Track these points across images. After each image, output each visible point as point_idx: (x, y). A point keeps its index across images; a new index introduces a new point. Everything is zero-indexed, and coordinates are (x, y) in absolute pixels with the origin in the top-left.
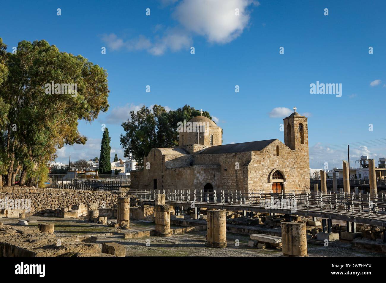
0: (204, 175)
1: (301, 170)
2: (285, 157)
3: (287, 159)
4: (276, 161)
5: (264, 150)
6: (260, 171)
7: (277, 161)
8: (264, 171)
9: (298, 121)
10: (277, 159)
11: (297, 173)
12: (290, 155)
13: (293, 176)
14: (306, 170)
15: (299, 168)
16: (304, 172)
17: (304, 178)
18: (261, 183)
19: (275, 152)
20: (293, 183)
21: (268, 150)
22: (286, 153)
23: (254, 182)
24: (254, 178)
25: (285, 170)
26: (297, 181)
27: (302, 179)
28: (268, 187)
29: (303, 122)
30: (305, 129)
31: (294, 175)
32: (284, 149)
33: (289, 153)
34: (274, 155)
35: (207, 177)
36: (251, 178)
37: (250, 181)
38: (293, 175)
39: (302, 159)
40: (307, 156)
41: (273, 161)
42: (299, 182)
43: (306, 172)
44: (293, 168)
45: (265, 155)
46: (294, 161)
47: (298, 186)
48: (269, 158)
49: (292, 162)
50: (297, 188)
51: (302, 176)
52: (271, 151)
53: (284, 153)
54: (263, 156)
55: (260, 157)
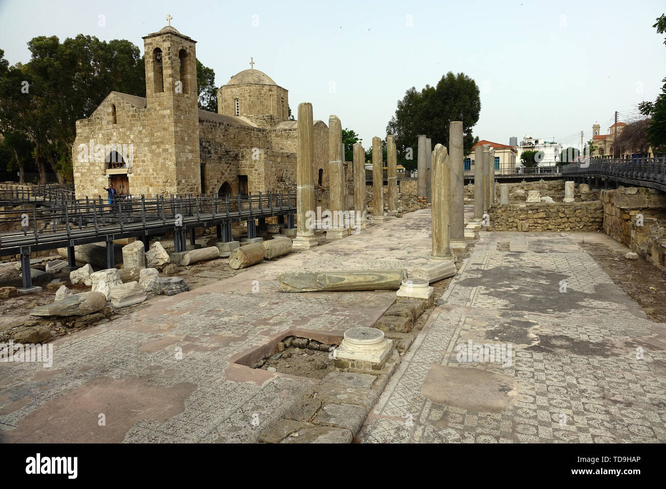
1: (159, 147)
2: (128, 125)
3: (130, 129)
4: (112, 135)
5: (92, 116)
7: (115, 134)
9: (152, 43)
10: (114, 131)
11: (149, 155)
12: (136, 120)
13: (143, 161)
14: (167, 146)
15: (153, 144)
16: (164, 150)
17: (164, 165)
18: (92, 176)
19: (111, 118)
20: (143, 174)
21: (99, 114)
22: (128, 117)
24: (81, 167)
26: (151, 171)
27: (159, 166)
28: (102, 183)
29: (161, 44)
30: (165, 59)
31: (145, 159)
32: (124, 109)
33: (134, 116)
34: (108, 123)
36: (77, 167)
37: (76, 172)
38: (143, 158)
39: (161, 124)
40: (169, 117)
41: (107, 135)
42: (155, 173)
43: (167, 150)
44: (142, 144)
45: (96, 125)
46: (144, 131)
47: (153, 180)
48: (100, 129)
49: (140, 132)
50: (151, 185)
51: (161, 161)
52: (103, 117)
53: (126, 118)
54: (92, 127)
55: (88, 130)
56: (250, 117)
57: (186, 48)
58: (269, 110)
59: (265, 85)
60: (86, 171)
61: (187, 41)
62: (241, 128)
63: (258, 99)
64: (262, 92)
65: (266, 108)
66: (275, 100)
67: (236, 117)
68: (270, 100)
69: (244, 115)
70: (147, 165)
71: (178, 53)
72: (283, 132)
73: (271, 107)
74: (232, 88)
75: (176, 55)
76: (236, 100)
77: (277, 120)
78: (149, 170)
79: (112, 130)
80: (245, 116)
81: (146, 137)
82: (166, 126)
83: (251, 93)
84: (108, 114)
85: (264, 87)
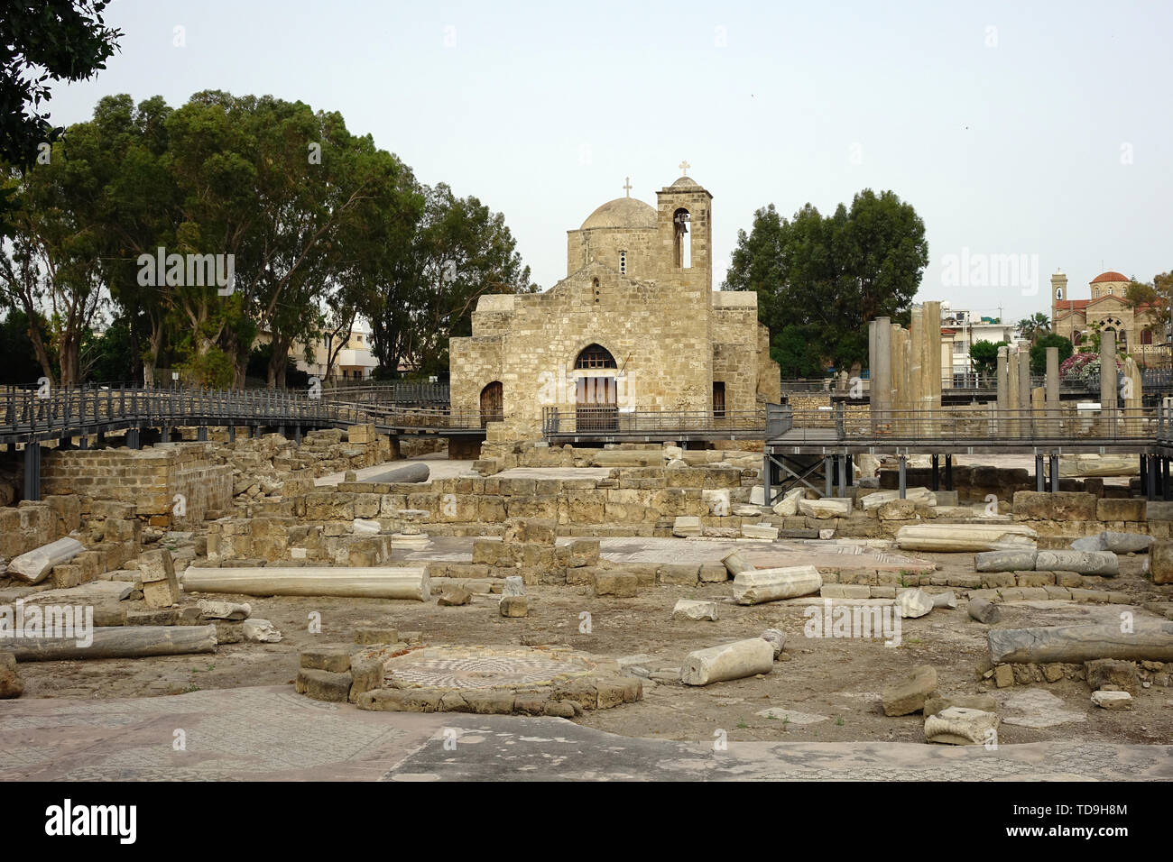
0: (481, 361)
1: (677, 341)
2: (622, 308)
3: (627, 314)
4: (589, 320)
5: (552, 292)
6: (538, 347)
7: (595, 319)
8: (552, 347)
9: (672, 202)
10: (595, 315)
11: (660, 352)
12: (638, 302)
13: (648, 360)
14: (693, 341)
15: (667, 336)
16: (686, 346)
17: (685, 366)
19: (590, 296)
20: (646, 379)
21: (566, 290)
22: (623, 297)
23: (521, 376)
24: (521, 366)
25: (621, 342)
26: (661, 374)
27: (678, 367)
29: (689, 203)
31: (652, 357)
32: (618, 285)
33: (634, 296)
34: (583, 303)
35: (490, 367)
36: (510, 365)
37: (507, 372)
38: (648, 356)
39: (682, 311)
40: (698, 301)
41: (580, 321)
42: (668, 377)
43: (692, 346)
44: (647, 336)
45: (557, 305)
46: (652, 318)
47: (662, 387)
48: (567, 311)
49: (644, 319)
50: (660, 394)
51: (681, 360)
52: (573, 294)
53: (619, 298)
54: (549, 308)
55: (539, 312)
60: (530, 370)
70: (653, 366)
74: (614, 232)
76: (621, 253)
78: (656, 373)
79: (591, 314)
81: (655, 326)
82: (693, 313)
84: (584, 291)
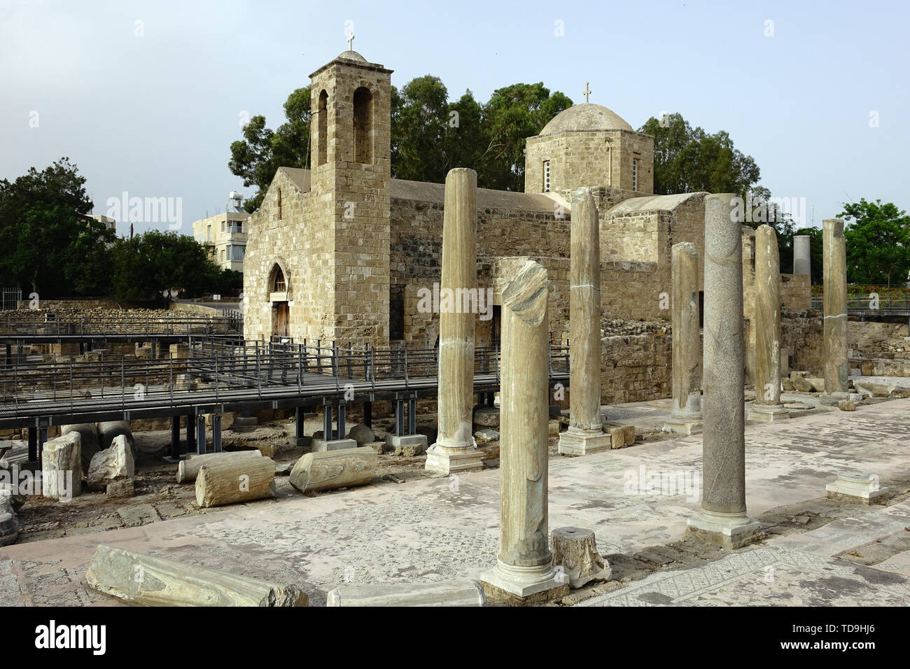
1: (319, 257)
2: (292, 221)
3: (293, 227)
4: (277, 238)
6: (256, 269)
7: (279, 235)
8: (262, 268)
9: (318, 85)
10: (279, 230)
11: (310, 272)
13: (304, 281)
14: (327, 256)
15: (313, 251)
16: (323, 263)
17: (323, 287)
18: (258, 303)
19: (277, 210)
20: (303, 303)
21: (267, 205)
24: (251, 289)
25: (292, 261)
26: (310, 297)
27: (319, 290)
28: (266, 314)
29: (327, 82)
30: (330, 107)
32: (289, 195)
33: (297, 206)
34: (274, 219)
38: (304, 276)
39: (322, 219)
40: (330, 206)
41: (273, 238)
42: (314, 301)
43: (327, 262)
44: (303, 253)
45: (264, 222)
46: (306, 231)
47: (311, 314)
48: (267, 228)
49: (302, 232)
50: (310, 322)
51: (321, 280)
52: (270, 209)
53: (290, 209)
54: (260, 226)
55: (257, 230)
56: (565, 193)
57: (371, 84)
58: (605, 177)
59: (597, 131)
60: (254, 295)
61: (372, 72)
62: (522, 215)
63: (583, 158)
64: (592, 145)
65: (599, 175)
66: (616, 158)
67: (543, 194)
68: (607, 159)
69: (557, 189)
70: (307, 288)
71: (352, 96)
72: (616, 220)
73: (607, 171)
74: (539, 141)
75: (347, 98)
76: (546, 163)
77: (618, 196)
80: (557, 192)
81: (307, 240)
82: (327, 220)
83: (570, 149)
84: (274, 204)
85: (595, 135)
